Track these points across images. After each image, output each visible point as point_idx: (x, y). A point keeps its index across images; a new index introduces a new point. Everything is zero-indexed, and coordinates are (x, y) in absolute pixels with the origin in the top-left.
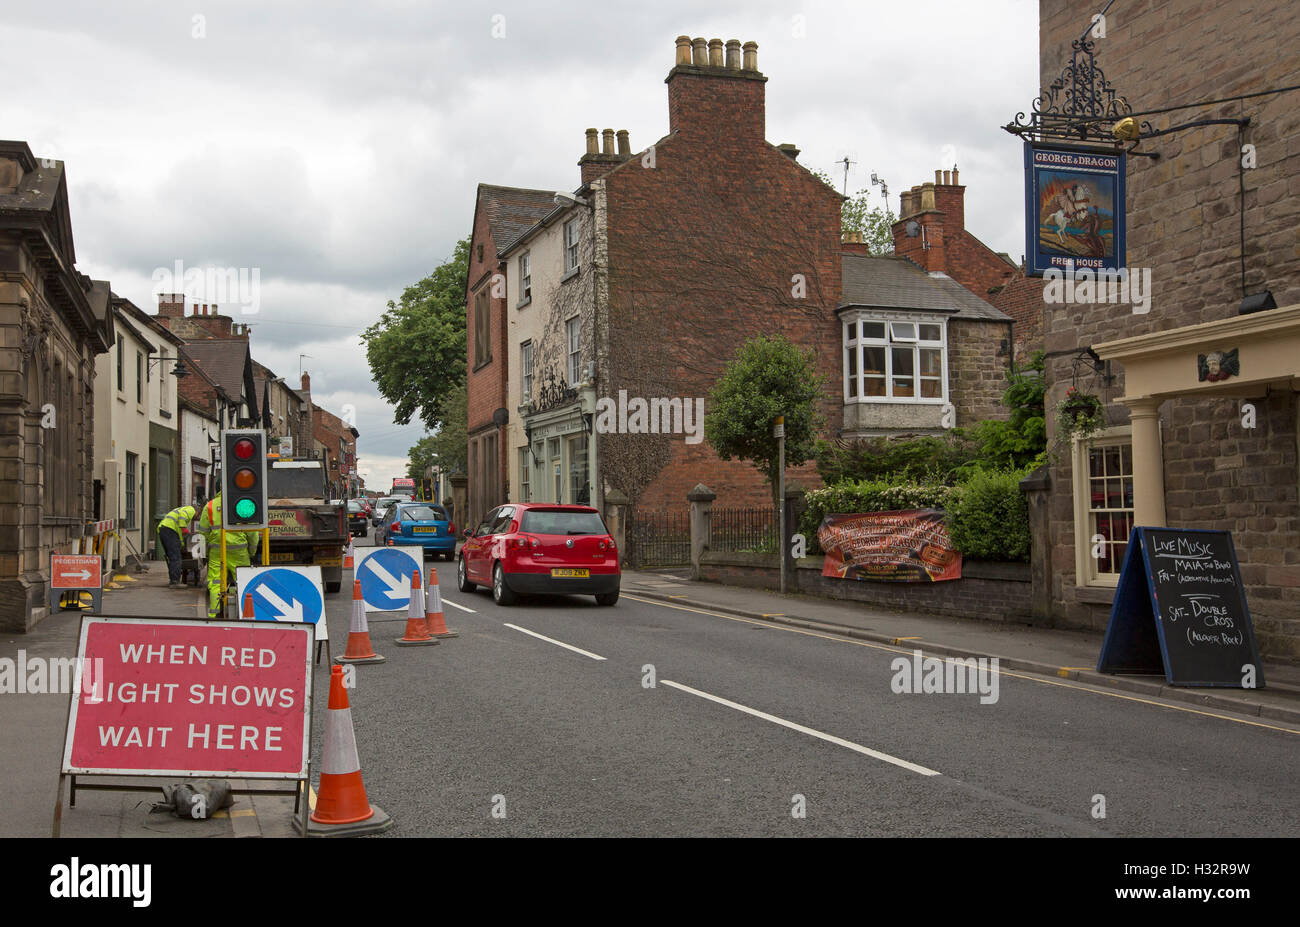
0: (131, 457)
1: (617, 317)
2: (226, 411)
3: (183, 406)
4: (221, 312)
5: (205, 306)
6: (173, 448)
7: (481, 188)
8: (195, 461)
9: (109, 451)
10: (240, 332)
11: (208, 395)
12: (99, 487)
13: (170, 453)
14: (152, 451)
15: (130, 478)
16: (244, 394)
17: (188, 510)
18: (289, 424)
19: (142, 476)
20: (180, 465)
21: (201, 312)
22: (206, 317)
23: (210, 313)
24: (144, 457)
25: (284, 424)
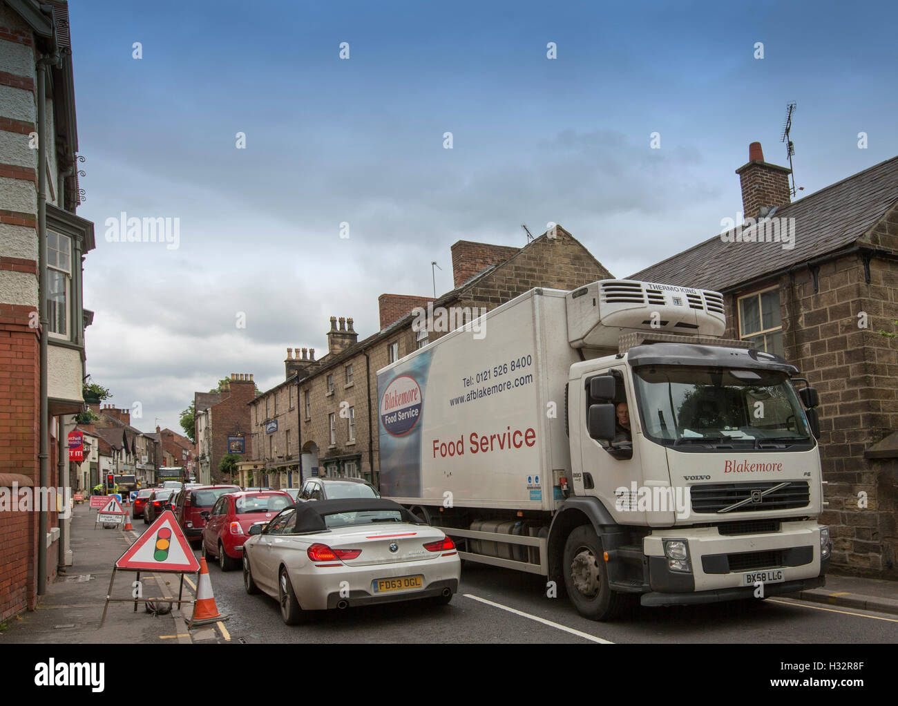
0: (85, 473)
1: (214, 439)
2: (116, 453)
3: (99, 455)
4: (116, 407)
5: (109, 405)
6: (97, 467)
7: (196, 393)
8: (104, 470)
9: (81, 473)
10: (126, 412)
11: (109, 448)
12: (78, 481)
13: (95, 469)
14: (91, 469)
15: (85, 478)
16: (123, 445)
17: (101, 485)
18: (147, 449)
19: (88, 477)
20: (99, 472)
21: (107, 407)
22: (110, 409)
23: (111, 408)
24: (89, 472)
25: (145, 450)
